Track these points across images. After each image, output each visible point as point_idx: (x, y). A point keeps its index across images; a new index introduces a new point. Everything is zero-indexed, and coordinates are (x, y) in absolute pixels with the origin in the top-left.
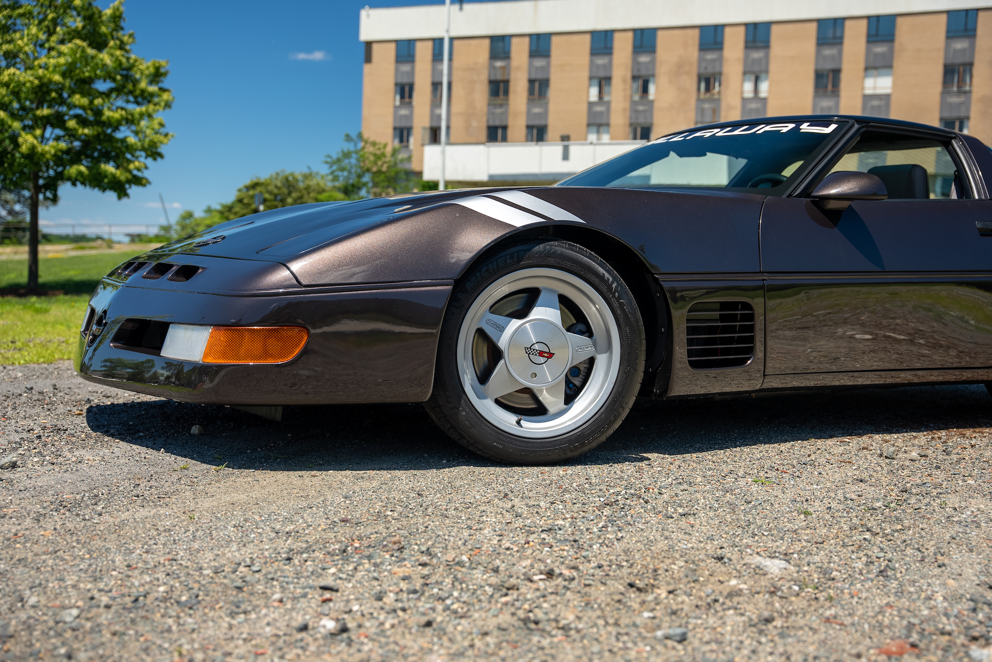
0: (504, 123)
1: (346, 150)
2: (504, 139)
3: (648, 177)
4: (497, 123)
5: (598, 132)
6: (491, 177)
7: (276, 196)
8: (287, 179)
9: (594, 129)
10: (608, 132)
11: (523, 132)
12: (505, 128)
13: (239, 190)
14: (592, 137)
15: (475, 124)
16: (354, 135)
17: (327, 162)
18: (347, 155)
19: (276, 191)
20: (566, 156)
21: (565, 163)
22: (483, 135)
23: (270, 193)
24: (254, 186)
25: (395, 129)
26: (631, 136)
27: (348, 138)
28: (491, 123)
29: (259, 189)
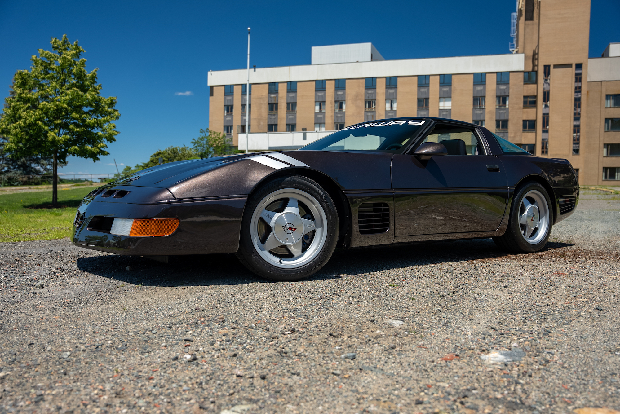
0: (275, 123)
2: (276, 130)
3: (343, 147)
4: (273, 123)
5: (320, 127)
6: (270, 148)
7: (169, 158)
8: (173, 150)
9: (318, 125)
10: (324, 127)
11: (285, 127)
12: (276, 125)
13: (151, 157)
14: (317, 129)
15: (262, 123)
16: (204, 129)
17: (192, 142)
18: (202, 139)
19: (169, 156)
20: (305, 138)
21: (305, 141)
22: (266, 128)
23: (166, 157)
24: (159, 154)
25: (224, 126)
26: (335, 128)
27: (202, 131)
28: (270, 123)
29: (161, 155)
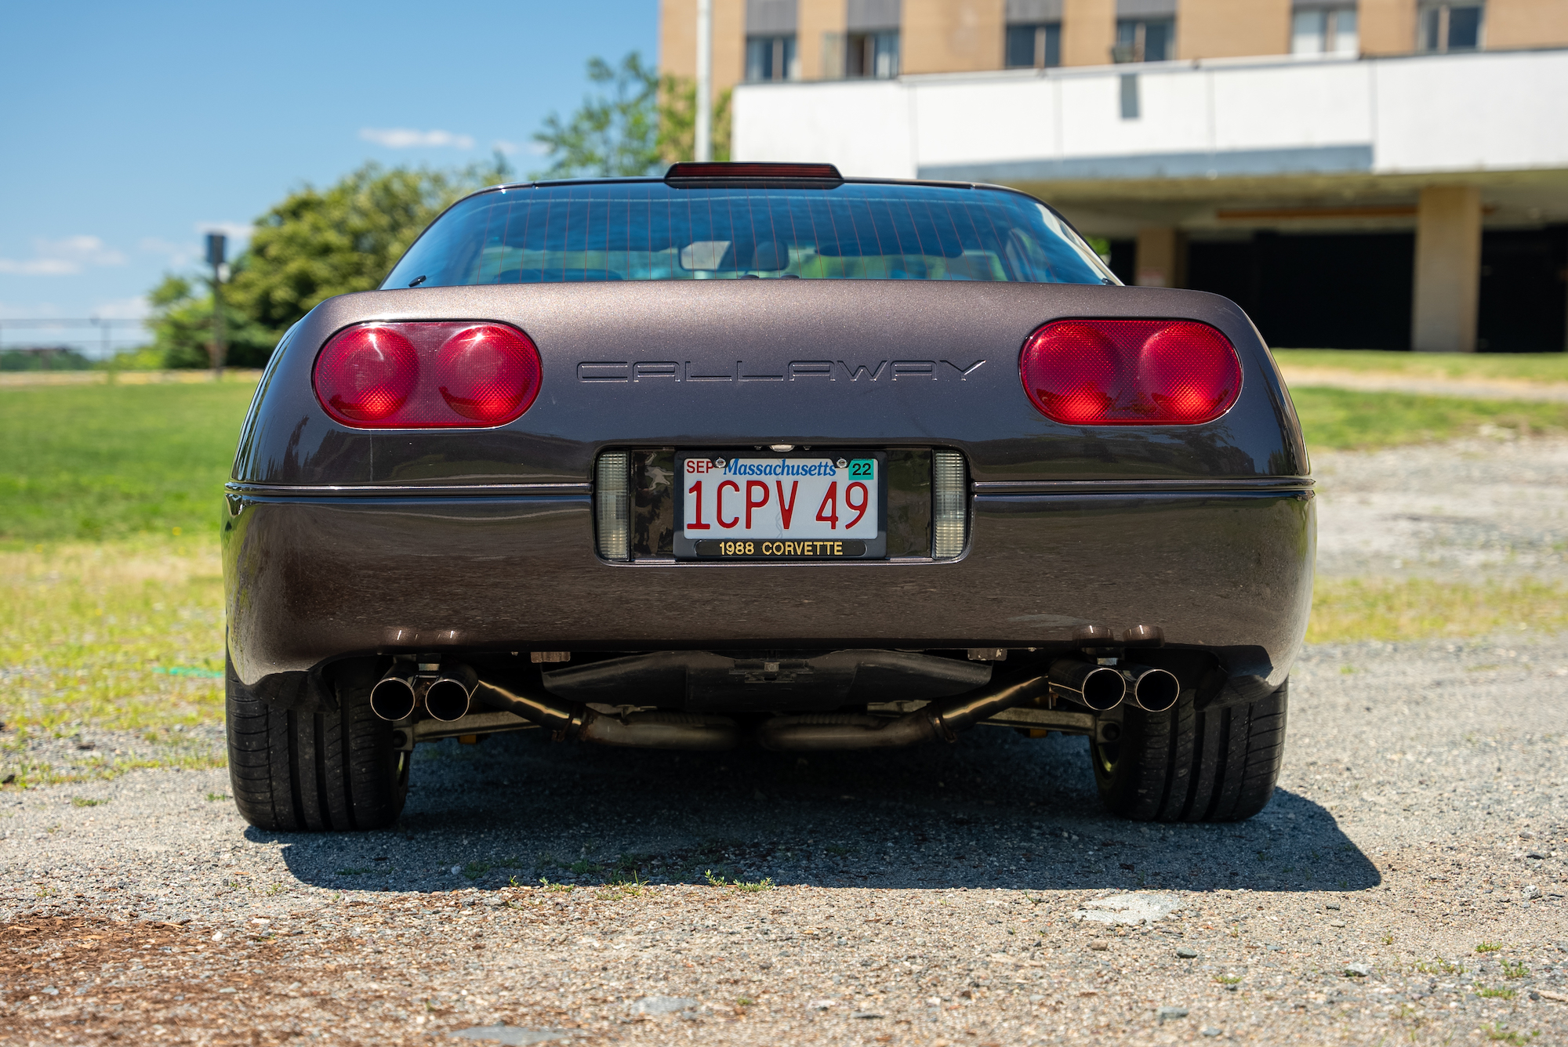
0: (1051, 15)
1: (596, 106)
2: (1054, 59)
4: (1034, 14)
5: (1324, 30)
6: (921, 171)
7: (357, 236)
8: (387, 189)
9: (1314, 19)
10: (1352, 28)
11: (1106, 36)
12: (1054, 28)
13: (260, 223)
14: (1307, 46)
15: (969, 18)
16: (614, 60)
17: (541, 138)
18: (598, 118)
19: (356, 222)
20: (1130, 107)
21: (1131, 126)
22: (995, 46)
23: (340, 226)
24: (297, 210)
25: (749, 39)
27: (599, 70)
28: (1017, 16)
29: (309, 218)
